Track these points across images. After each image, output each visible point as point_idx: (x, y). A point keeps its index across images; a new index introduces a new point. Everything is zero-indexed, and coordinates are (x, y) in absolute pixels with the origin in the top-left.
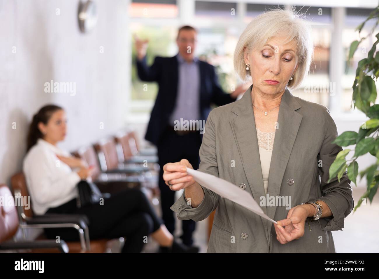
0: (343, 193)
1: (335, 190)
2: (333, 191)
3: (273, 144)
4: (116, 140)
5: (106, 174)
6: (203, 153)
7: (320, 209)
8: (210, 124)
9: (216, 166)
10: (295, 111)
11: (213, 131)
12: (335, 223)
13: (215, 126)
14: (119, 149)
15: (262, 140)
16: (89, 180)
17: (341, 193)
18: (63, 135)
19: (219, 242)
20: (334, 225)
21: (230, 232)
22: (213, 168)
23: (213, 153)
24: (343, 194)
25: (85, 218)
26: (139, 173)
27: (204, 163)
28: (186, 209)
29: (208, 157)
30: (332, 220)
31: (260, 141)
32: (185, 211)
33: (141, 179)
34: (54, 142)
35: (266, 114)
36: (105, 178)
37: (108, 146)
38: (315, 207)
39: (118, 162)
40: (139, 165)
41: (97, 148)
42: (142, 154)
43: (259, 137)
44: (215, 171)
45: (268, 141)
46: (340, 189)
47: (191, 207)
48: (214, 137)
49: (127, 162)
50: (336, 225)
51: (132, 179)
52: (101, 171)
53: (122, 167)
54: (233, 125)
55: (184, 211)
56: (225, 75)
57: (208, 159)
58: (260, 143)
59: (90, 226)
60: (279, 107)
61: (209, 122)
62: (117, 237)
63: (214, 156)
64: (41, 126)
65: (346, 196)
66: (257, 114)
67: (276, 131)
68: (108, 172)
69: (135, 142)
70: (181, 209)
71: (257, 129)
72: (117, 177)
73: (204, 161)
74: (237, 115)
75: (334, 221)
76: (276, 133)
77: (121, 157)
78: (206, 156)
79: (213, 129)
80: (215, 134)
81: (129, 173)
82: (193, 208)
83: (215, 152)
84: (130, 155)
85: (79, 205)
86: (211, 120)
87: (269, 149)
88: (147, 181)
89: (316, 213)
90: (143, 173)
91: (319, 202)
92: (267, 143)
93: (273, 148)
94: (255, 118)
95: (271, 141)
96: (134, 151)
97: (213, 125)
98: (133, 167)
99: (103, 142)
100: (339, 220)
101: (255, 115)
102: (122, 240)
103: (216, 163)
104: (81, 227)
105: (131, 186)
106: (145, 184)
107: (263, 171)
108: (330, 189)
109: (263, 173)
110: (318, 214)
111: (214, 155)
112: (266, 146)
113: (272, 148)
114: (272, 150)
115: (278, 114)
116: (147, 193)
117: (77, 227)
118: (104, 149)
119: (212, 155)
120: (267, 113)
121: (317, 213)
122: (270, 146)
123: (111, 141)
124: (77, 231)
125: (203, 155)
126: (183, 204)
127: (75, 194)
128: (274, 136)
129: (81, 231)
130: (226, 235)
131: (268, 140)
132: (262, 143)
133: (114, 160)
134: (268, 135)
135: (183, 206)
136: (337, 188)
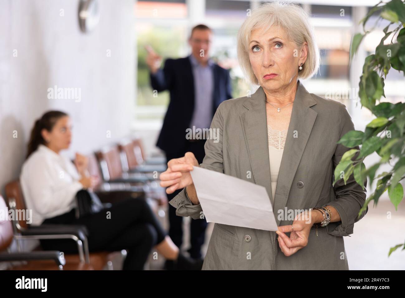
0: (357, 196)
1: (348, 193)
2: (346, 194)
3: (284, 143)
4: (120, 148)
5: (109, 184)
6: (208, 147)
7: (328, 215)
8: (218, 116)
9: (222, 162)
10: (310, 107)
11: (220, 124)
12: (342, 229)
13: (223, 120)
14: (123, 157)
15: (273, 138)
16: (91, 191)
17: (354, 197)
18: (67, 143)
19: (221, 242)
20: (341, 231)
21: (232, 233)
22: (218, 164)
23: (220, 148)
24: (356, 198)
25: (84, 228)
26: (144, 183)
27: (209, 158)
28: (186, 205)
29: (214, 152)
30: (340, 226)
31: (270, 139)
32: (185, 207)
33: (147, 189)
34: (57, 150)
35: (279, 111)
36: (108, 187)
37: (111, 154)
38: (323, 214)
39: (122, 171)
40: (144, 174)
41: (99, 156)
42: (147, 163)
43: (269, 135)
44: (220, 168)
45: (280, 140)
46: (353, 192)
47: (191, 204)
48: (222, 132)
49: (131, 171)
50: (344, 231)
51: (135, 188)
52: (103, 180)
53: (126, 176)
54: (243, 120)
55: (183, 207)
56: (237, 79)
57: (214, 155)
58: (271, 141)
59: (89, 238)
60: (292, 104)
61: (218, 114)
62: (120, 250)
63: (220, 152)
64: (45, 133)
65: (359, 199)
66: (269, 111)
67: (288, 129)
68: (111, 182)
69: (140, 150)
70: (181, 205)
71: (268, 126)
72: (120, 187)
73: (209, 156)
74: (248, 110)
75: (342, 228)
76: (288, 130)
77: (126, 166)
78: (211, 150)
79: (221, 122)
80: (223, 128)
81: (134, 182)
82: (193, 204)
83: (222, 148)
84: (136, 163)
85: (78, 215)
86: (220, 113)
87: (280, 149)
88: (153, 191)
89: (323, 219)
90: (149, 183)
91: (328, 207)
92: (278, 141)
93: (285, 148)
94: (267, 114)
95: (283, 140)
96: (139, 160)
97: (222, 119)
98: (138, 177)
99: (106, 150)
100: (348, 227)
101: (267, 111)
102: (124, 253)
103: (222, 159)
104: (79, 239)
105: (135, 196)
106: (150, 195)
107: (271, 172)
108: (343, 192)
109: (272, 174)
110: (327, 221)
111: (220, 150)
112: (277, 145)
113: (283, 147)
114: (283, 150)
115: (291, 111)
116: (152, 204)
117: (75, 238)
118: (107, 157)
119: (218, 150)
120: (280, 109)
121: (325, 220)
122: (281, 145)
123: (114, 149)
124: (75, 243)
125: (208, 149)
126: (183, 200)
127: (75, 205)
128: (286, 135)
129: (80, 243)
130: (228, 236)
131: (280, 138)
132: (273, 141)
133: (117, 170)
134: (280, 133)
135: (183, 202)
136: (350, 191)
